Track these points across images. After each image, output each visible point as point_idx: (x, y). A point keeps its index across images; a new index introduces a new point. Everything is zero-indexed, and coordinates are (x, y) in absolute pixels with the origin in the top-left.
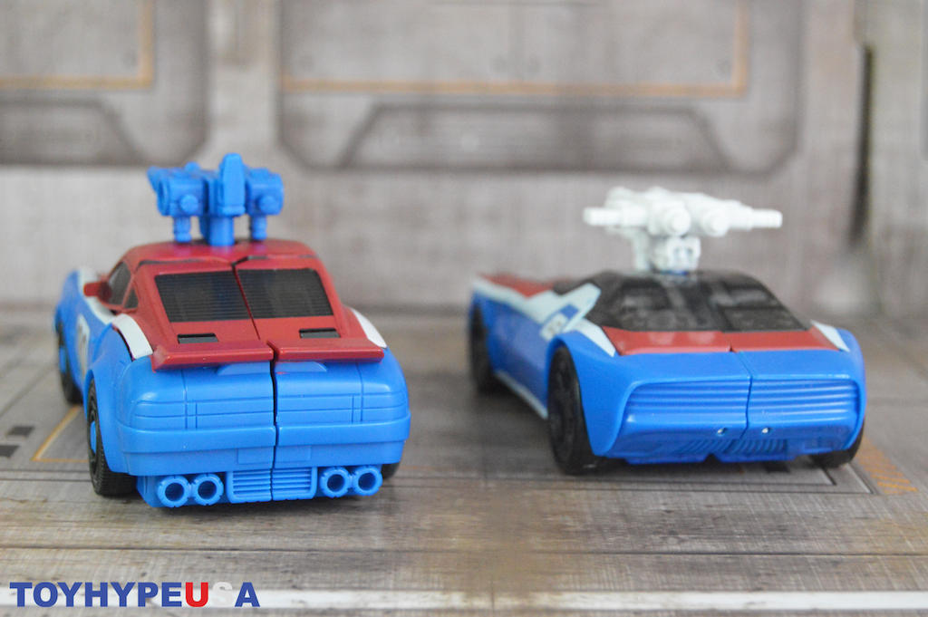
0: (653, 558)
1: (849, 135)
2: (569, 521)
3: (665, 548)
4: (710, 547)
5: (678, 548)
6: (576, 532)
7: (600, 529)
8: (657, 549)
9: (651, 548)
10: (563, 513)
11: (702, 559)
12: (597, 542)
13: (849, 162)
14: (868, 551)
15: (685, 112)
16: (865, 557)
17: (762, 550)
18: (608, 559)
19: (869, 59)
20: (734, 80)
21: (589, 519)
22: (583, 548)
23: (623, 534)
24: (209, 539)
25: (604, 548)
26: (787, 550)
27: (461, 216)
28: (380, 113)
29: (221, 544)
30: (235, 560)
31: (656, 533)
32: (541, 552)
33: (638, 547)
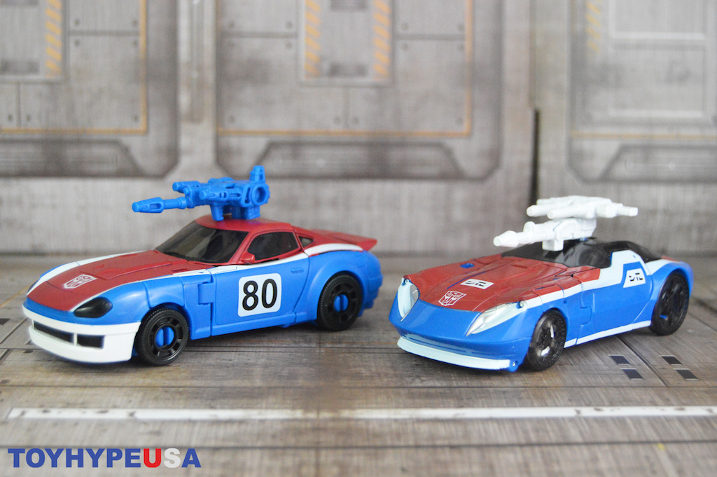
0: (406, 390)
1: (527, 158)
2: (363, 370)
3: (413, 385)
4: (438, 384)
5: (420, 385)
6: (366, 376)
7: (379, 375)
8: (409, 385)
9: (406, 385)
10: (360, 366)
11: (432, 391)
12: (378, 382)
13: (527, 172)
14: (522, 385)
15: (438, 146)
16: (520, 389)
17: (465, 385)
18: (382, 391)
19: (537, 117)
20: (465, 128)
21: (374, 369)
22: (369, 385)
23: (391, 377)
24: (167, 382)
25: (380, 385)
26: (479, 385)
27: (317, 203)
28: (272, 146)
29: (173, 384)
30: (181, 393)
31: (410, 376)
32: (346, 387)
33: (399, 384)
